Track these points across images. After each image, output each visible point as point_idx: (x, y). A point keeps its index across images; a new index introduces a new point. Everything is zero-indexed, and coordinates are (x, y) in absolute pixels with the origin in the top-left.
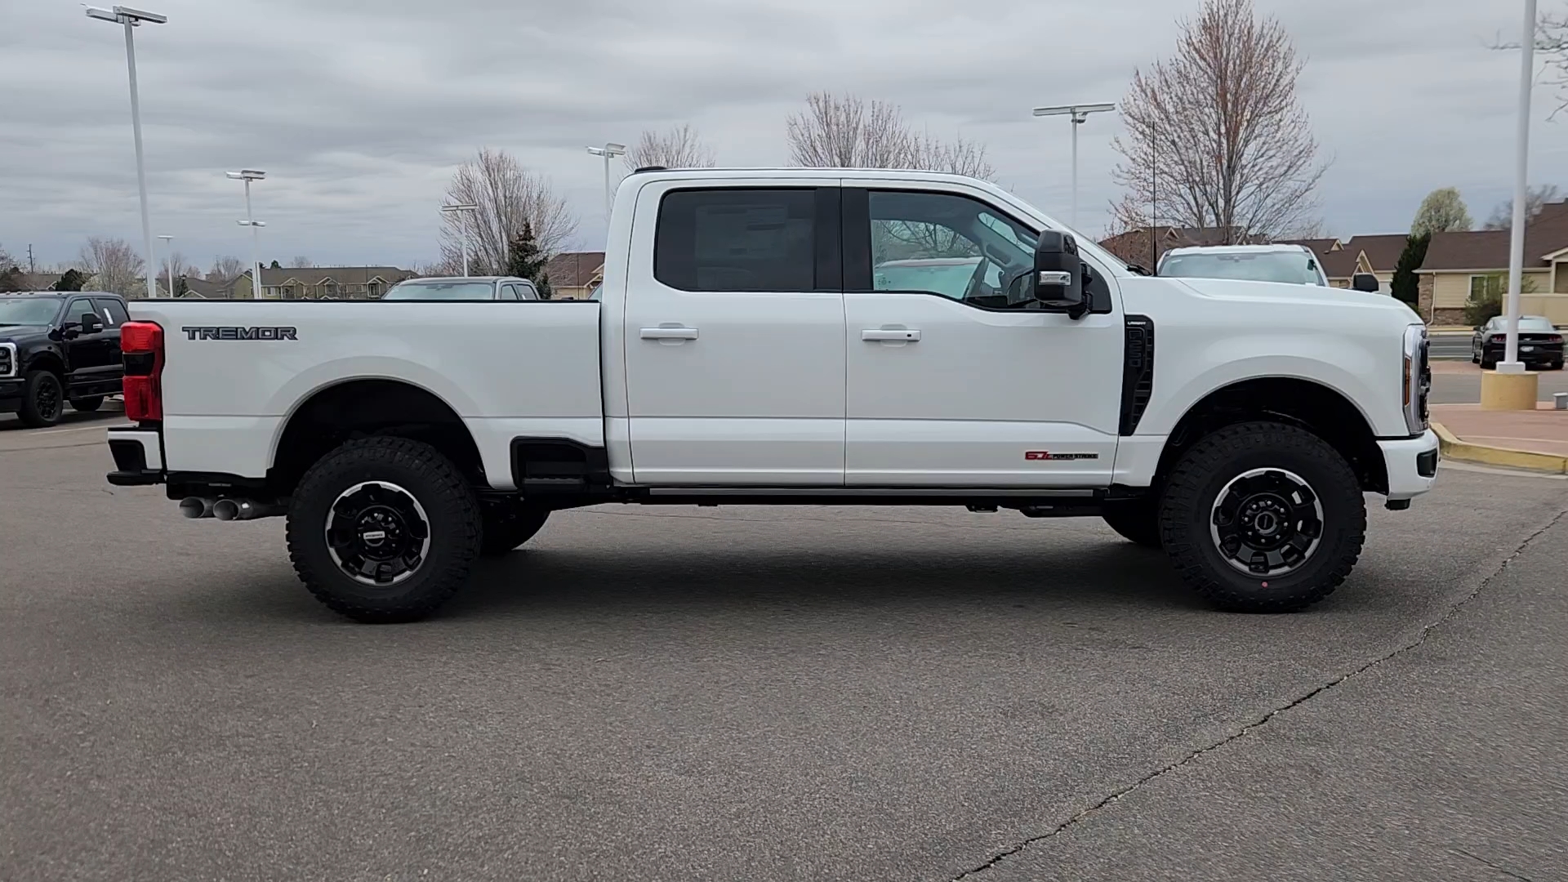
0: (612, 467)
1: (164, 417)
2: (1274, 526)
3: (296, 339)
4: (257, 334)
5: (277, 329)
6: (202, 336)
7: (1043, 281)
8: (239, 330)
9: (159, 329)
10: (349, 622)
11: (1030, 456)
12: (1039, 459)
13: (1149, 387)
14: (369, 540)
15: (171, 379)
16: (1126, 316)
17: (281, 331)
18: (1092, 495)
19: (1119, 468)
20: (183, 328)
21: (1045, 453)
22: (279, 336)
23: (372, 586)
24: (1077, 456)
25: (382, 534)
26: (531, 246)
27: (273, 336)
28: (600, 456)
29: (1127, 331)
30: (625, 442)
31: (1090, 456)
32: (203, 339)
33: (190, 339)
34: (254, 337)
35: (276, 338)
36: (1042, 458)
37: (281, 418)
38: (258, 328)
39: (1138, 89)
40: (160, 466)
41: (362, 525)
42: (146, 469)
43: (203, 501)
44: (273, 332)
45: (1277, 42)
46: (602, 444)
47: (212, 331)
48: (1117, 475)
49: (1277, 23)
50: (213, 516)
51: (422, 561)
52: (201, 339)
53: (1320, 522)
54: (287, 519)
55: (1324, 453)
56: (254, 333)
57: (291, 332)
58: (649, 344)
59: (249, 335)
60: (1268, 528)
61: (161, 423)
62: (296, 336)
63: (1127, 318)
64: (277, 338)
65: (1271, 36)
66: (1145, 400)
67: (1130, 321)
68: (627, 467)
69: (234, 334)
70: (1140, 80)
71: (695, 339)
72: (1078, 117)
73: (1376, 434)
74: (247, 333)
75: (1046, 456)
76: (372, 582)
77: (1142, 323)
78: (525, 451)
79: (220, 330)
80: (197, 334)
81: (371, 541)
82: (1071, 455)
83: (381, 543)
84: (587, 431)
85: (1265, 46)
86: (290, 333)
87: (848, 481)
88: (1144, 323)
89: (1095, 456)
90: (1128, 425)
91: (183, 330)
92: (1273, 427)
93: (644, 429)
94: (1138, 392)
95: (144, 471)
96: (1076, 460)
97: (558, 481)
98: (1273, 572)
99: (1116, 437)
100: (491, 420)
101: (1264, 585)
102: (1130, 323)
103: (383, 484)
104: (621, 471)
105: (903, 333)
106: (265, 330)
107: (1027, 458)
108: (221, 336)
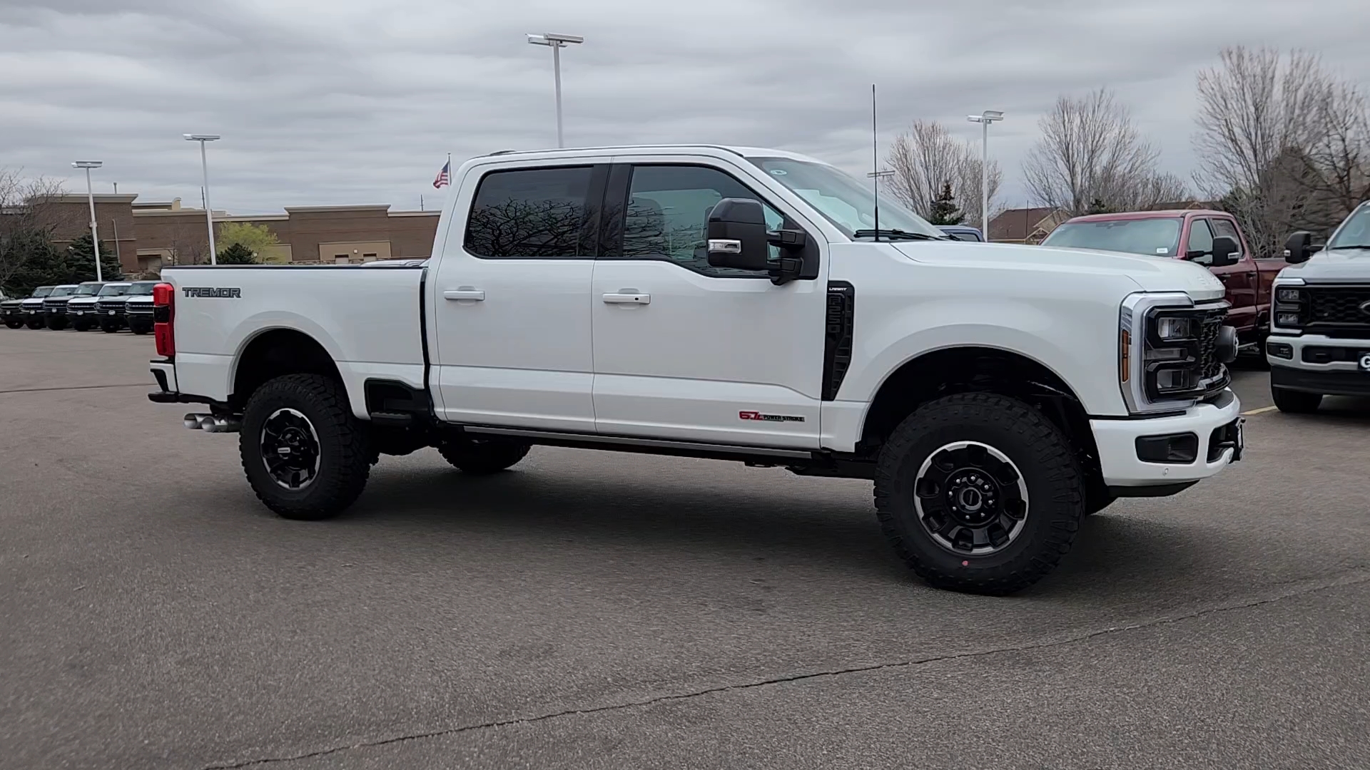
0: (434, 407)
1: (177, 354)
2: (980, 503)
3: (239, 297)
4: (220, 293)
5: (230, 289)
6: (192, 294)
7: (712, 249)
8: (211, 290)
9: (173, 290)
10: (277, 517)
11: (744, 415)
12: (752, 419)
13: (849, 353)
15: (178, 326)
16: (829, 282)
17: (231, 291)
18: (810, 457)
19: (827, 432)
20: (183, 288)
21: (756, 413)
23: (289, 490)
24: (785, 418)
25: (289, 450)
27: (228, 294)
28: (424, 397)
29: (828, 296)
31: (796, 419)
34: (218, 295)
35: (230, 296)
36: (755, 418)
38: (220, 289)
40: (175, 389)
41: (279, 442)
44: (228, 291)
46: (425, 388)
47: (196, 291)
48: (824, 439)
51: (316, 474)
52: (191, 296)
53: (1025, 502)
54: (240, 434)
56: (218, 293)
57: (238, 292)
58: (449, 302)
59: (215, 294)
60: (973, 504)
61: (174, 358)
62: (240, 295)
63: (831, 284)
66: (845, 366)
67: (832, 287)
69: (208, 293)
71: (482, 300)
73: (1090, 411)
74: (215, 292)
75: (757, 417)
76: (288, 487)
77: (842, 289)
79: (201, 290)
80: (190, 292)
81: (282, 455)
82: (779, 417)
83: (288, 458)
84: (413, 377)
87: (600, 430)
88: (846, 289)
89: (801, 419)
90: (829, 392)
91: (184, 290)
95: (170, 393)
96: (786, 422)
98: (976, 551)
99: (820, 401)
100: (350, 363)
101: (965, 563)
102: (832, 289)
103: (292, 411)
104: (438, 410)
105: (633, 297)
106: (225, 290)
107: (741, 418)
108: (201, 295)
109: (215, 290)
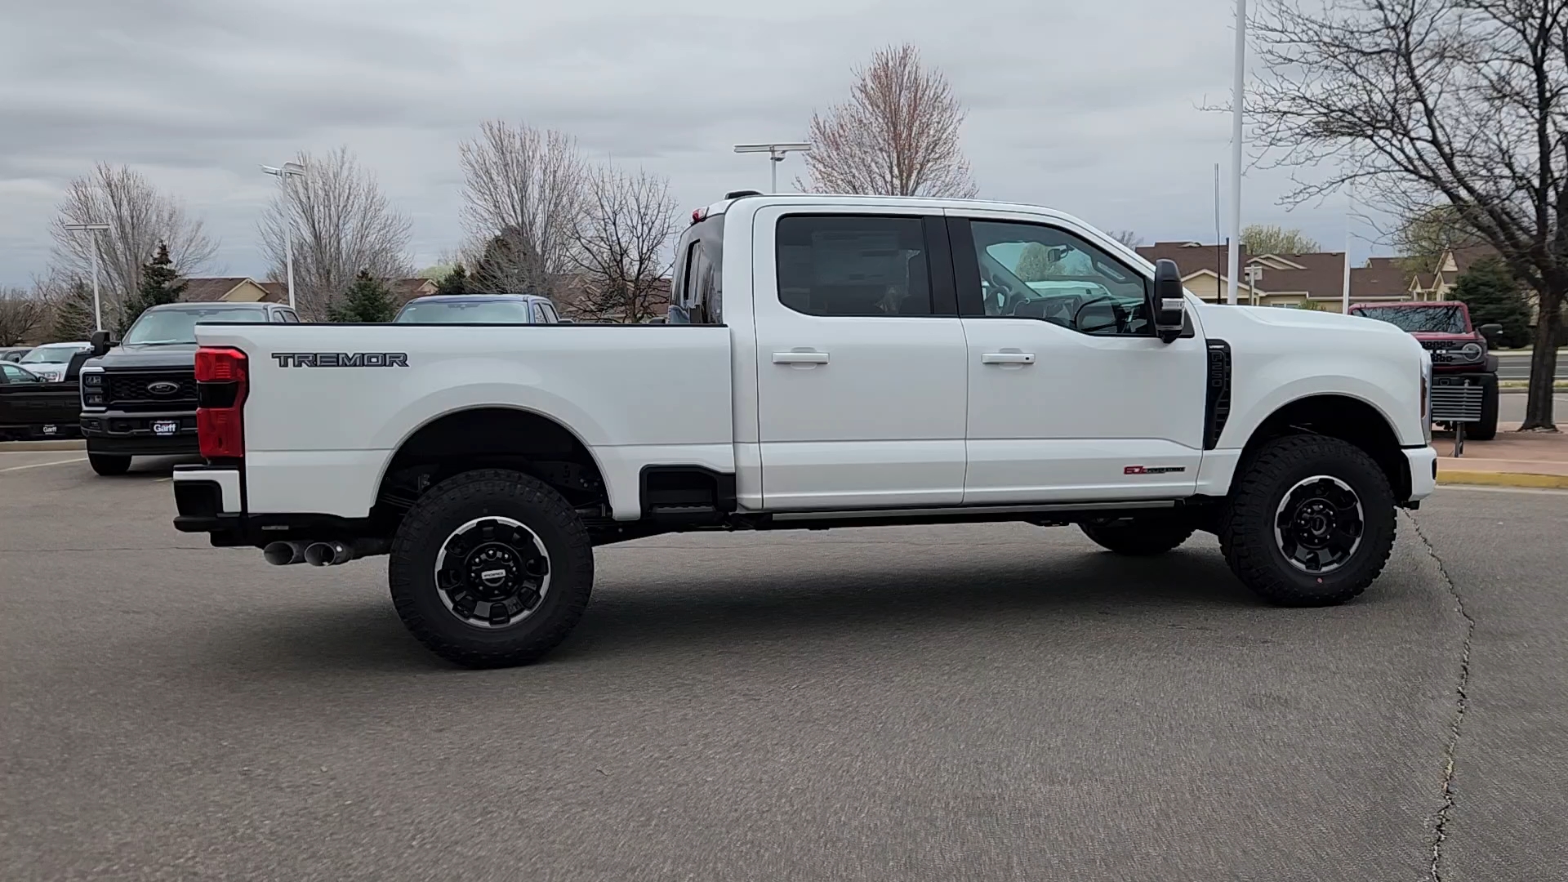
0: (740, 493)
1: (247, 454)
2: (1325, 527)
3: (407, 366)
4: (363, 360)
5: (385, 355)
6: (296, 363)
7: (1164, 308)
8: (340, 356)
9: (241, 356)
11: (1129, 470)
12: (1136, 473)
13: (1228, 405)
14: (487, 580)
15: (256, 413)
16: (1207, 340)
17: (390, 358)
19: (1203, 479)
20: (273, 354)
21: (1141, 468)
22: (388, 363)
23: (486, 629)
24: (1168, 470)
25: (502, 573)
26: (169, 270)
27: (380, 363)
28: (728, 482)
29: (1209, 354)
30: (757, 468)
31: (1177, 469)
32: (297, 366)
33: (280, 366)
34: (358, 363)
36: (1140, 472)
37: (390, 451)
38: (363, 355)
39: (817, 132)
40: (239, 509)
41: (476, 564)
42: (222, 511)
43: (290, 544)
44: (380, 358)
45: (942, 94)
46: (733, 471)
47: (308, 358)
48: (1200, 486)
49: (941, 76)
50: (304, 561)
51: (541, 600)
52: (294, 366)
53: (1361, 522)
54: (390, 558)
55: (1363, 461)
56: (358, 360)
57: (402, 359)
58: (779, 366)
59: (352, 362)
60: (1319, 529)
61: (243, 460)
62: (407, 362)
63: (1209, 342)
64: (385, 365)
65: (936, 88)
66: (1225, 416)
67: (1211, 345)
68: (756, 492)
69: (335, 360)
70: (818, 124)
71: (826, 363)
72: (777, 155)
73: (1402, 444)
74: (351, 360)
75: (1142, 471)
76: (486, 624)
77: (1220, 347)
78: (655, 479)
79: (318, 356)
80: (290, 361)
81: (490, 580)
82: (1163, 469)
83: (501, 584)
84: (716, 457)
85: (931, 96)
86: (401, 360)
87: (966, 500)
88: (1223, 347)
89: (1182, 469)
90: (1210, 442)
91: (273, 357)
92: (1324, 439)
93: (776, 454)
94: (1219, 410)
95: (219, 515)
96: (1167, 473)
97: (679, 509)
98: (1324, 569)
99: (1201, 451)
101: (1320, 580)
102: (1211, 347)
103: (500, 519)
104: (750, 498)
105: (1022, 357)
106: (371, 355)
107: (1126, 473)
108: (319, 363)
109: (350, 357)
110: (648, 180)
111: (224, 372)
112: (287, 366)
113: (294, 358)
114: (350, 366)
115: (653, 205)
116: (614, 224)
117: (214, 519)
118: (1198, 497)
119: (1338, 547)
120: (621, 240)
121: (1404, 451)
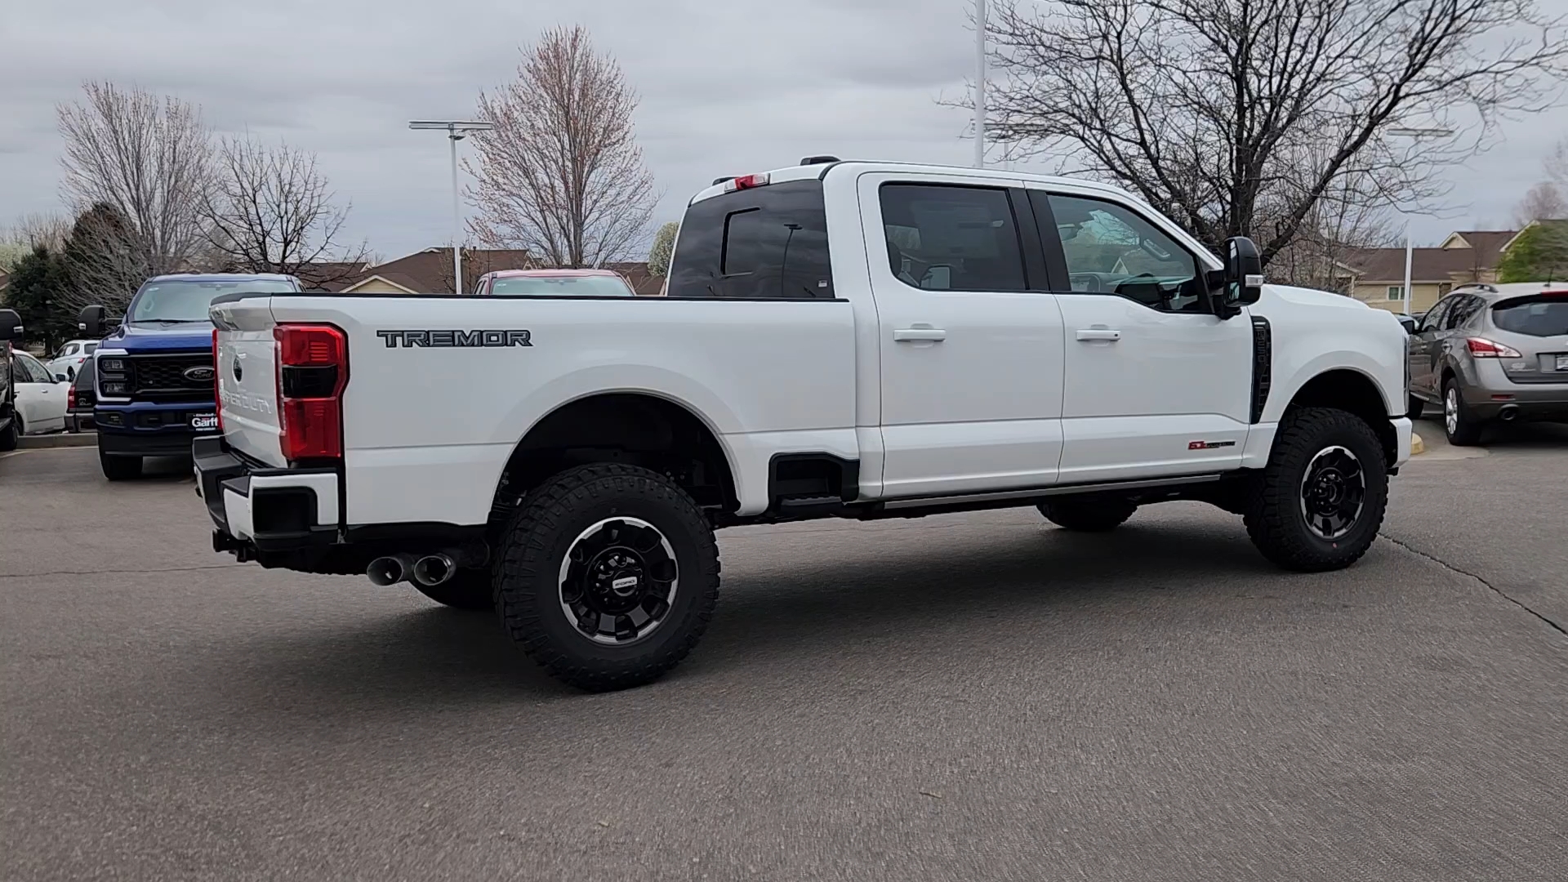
0: (862, 480)
1: (347, 453)
2: (1335, 495)
3: (531, 345)
4: (482, 339)
5: (506, 332)
6: (406, 343)
7: (1247, 284)
8: (456, 334)
9: (340, 335)
11: (1192, 446)
12: (1198, 448)
13: (1268, 383)
14: (617, 589)
16: (1252, 318)
17: (512, 335)
19: (1249, 452)
20: (378, 332)
21: (1202, 443)
22: (509, 342)
23: (612, 645)
24: (1222, 444)
25: (632, 580)
27: (500, 342)
28: (852, 468)
29: (1254, 330)
30: (880, 453)
31: (1229, 444)
33: (388, 346)
34: (476, 343)
36: (1201, 448)
37: (510, 446)
38: (482, 332)
39: (484, 111)
40: (336, 520)
41: (609, 571)
42: (317, 524)
44: (500, 337)
46: (857, 457)
47: (419, 336)
48: (1245, 459)
49: (613, 61)
51: (669, 607)
52: (404, 346)
53: (1363, 488)
55: (1366, 431)
56: (476, 338)
57: (524, 337)
58: (901, 345)
59: (469, 341)
61: (342, 461)
62: (530, 341)
63: (1254, 319)
64: (506, 345)
65: (609, 73)
66: (1267, 391)
68: (877, 480)
69: (450, 339)
71: (942, 341)
72: (456, 133)
73: (1391, 414)
74: (468, 338)
75: (1203, 446)
76: (611, 640)
77: (1262, 323)
78: (783, 468)
79: (431, 334)
80: (399, 340)
81: (621, 590)
82: (1217, 444)
83: (631, 593)
84: (840, 443)
85: (604, 80)
86: (522, 338)
87: (1060, 480)
88: (1264, 324)
89: (1232, 444)
90: (1255, 418)
91: (378, 335)
92: (1337, 412)
94: (1262, 385)
95: (313, 529)
96: (1221, 448)
97: (809, 500)
98: (1336, 534)
99: (1248, 425)
100: (751, 436)
101: (1335, 545)
102: (1256, 323)
103: (627, 520)
104: (870, 485)
105: (1110, 333)
106: (490, 334)
107: (1190, 448)
108: (431, 343)
109: (467, 335)
110: (291, 155)
111: (319, 354)
112: (395, 346)
113: (403, 336)
114: (468, 345)
115: (298, 180)
116: (254, 202)
117: (307, 533)
118: (1244, 470)
119: (1346, 515)
120: (263, 220)
121: (1392, 421)
